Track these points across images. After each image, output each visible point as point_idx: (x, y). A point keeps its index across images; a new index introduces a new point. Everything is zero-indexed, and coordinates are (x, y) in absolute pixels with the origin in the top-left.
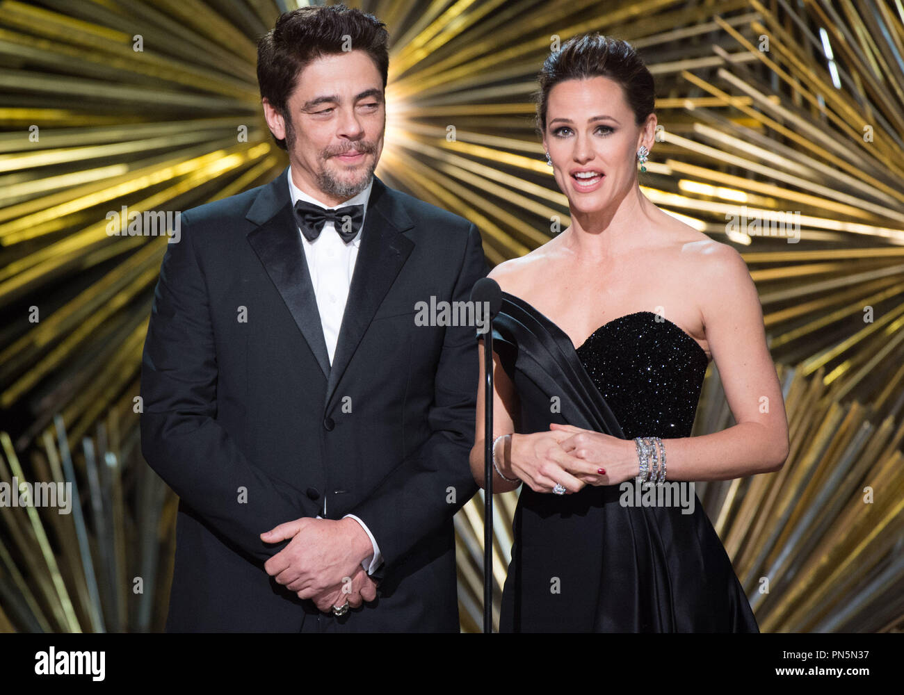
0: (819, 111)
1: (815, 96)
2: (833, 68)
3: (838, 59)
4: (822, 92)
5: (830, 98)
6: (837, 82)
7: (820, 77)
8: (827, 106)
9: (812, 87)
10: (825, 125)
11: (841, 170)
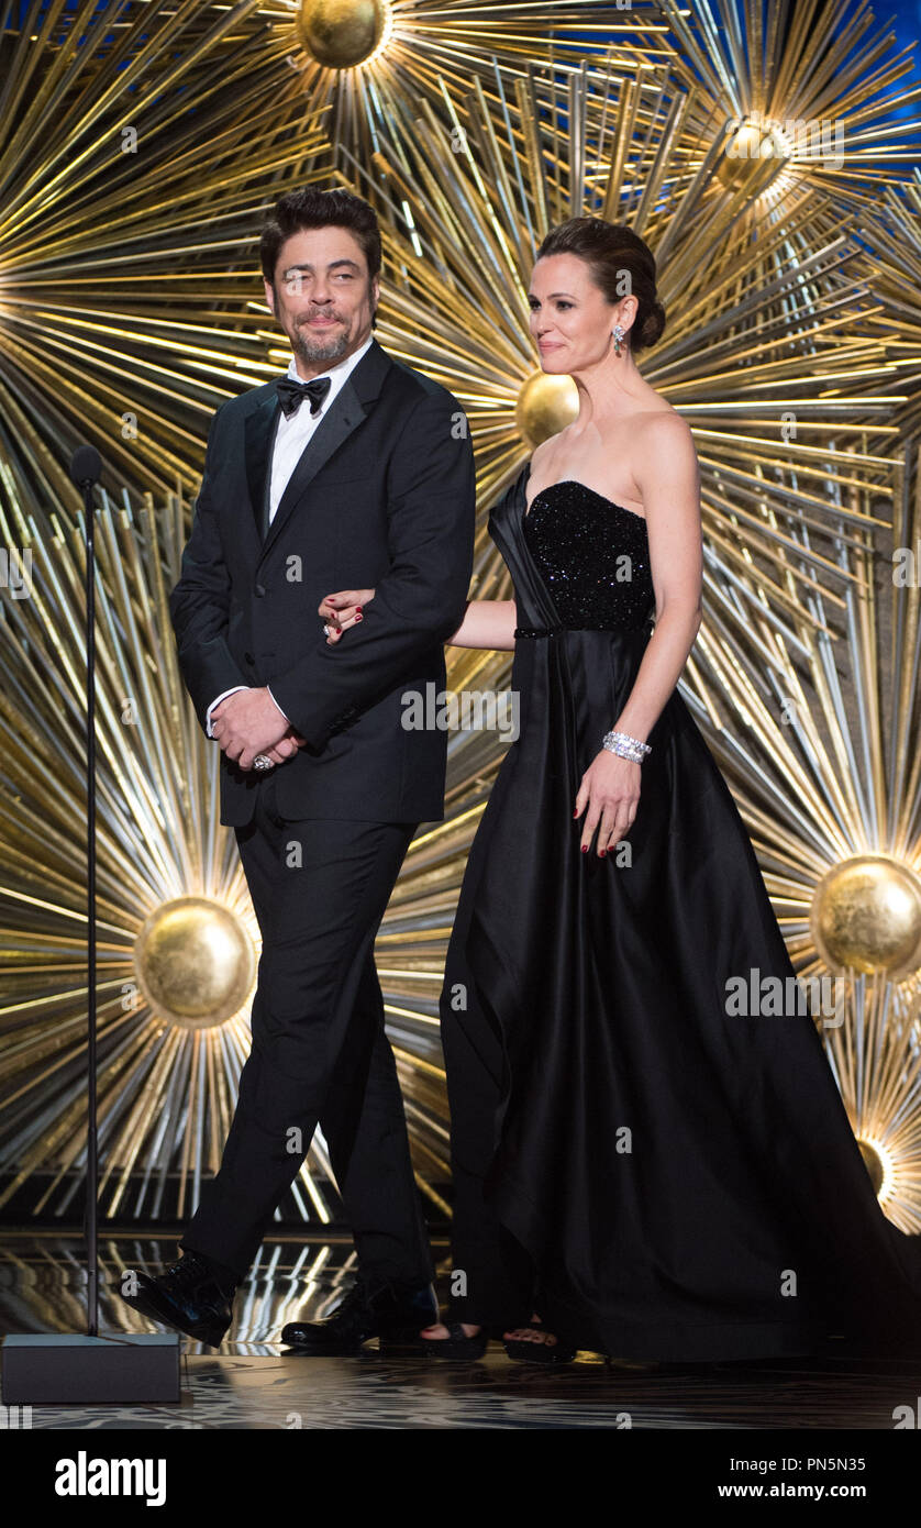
0: (402, 279)
1: (399, 267)
2: (415, 237)
3: (419, 228)
4: (405, 260)
5: (413, 268)
6: (419, 252)
7: (403, 247)
8: (410, 274)
9: (396, 257)
10: (408, 293)
11: (424, 336)
